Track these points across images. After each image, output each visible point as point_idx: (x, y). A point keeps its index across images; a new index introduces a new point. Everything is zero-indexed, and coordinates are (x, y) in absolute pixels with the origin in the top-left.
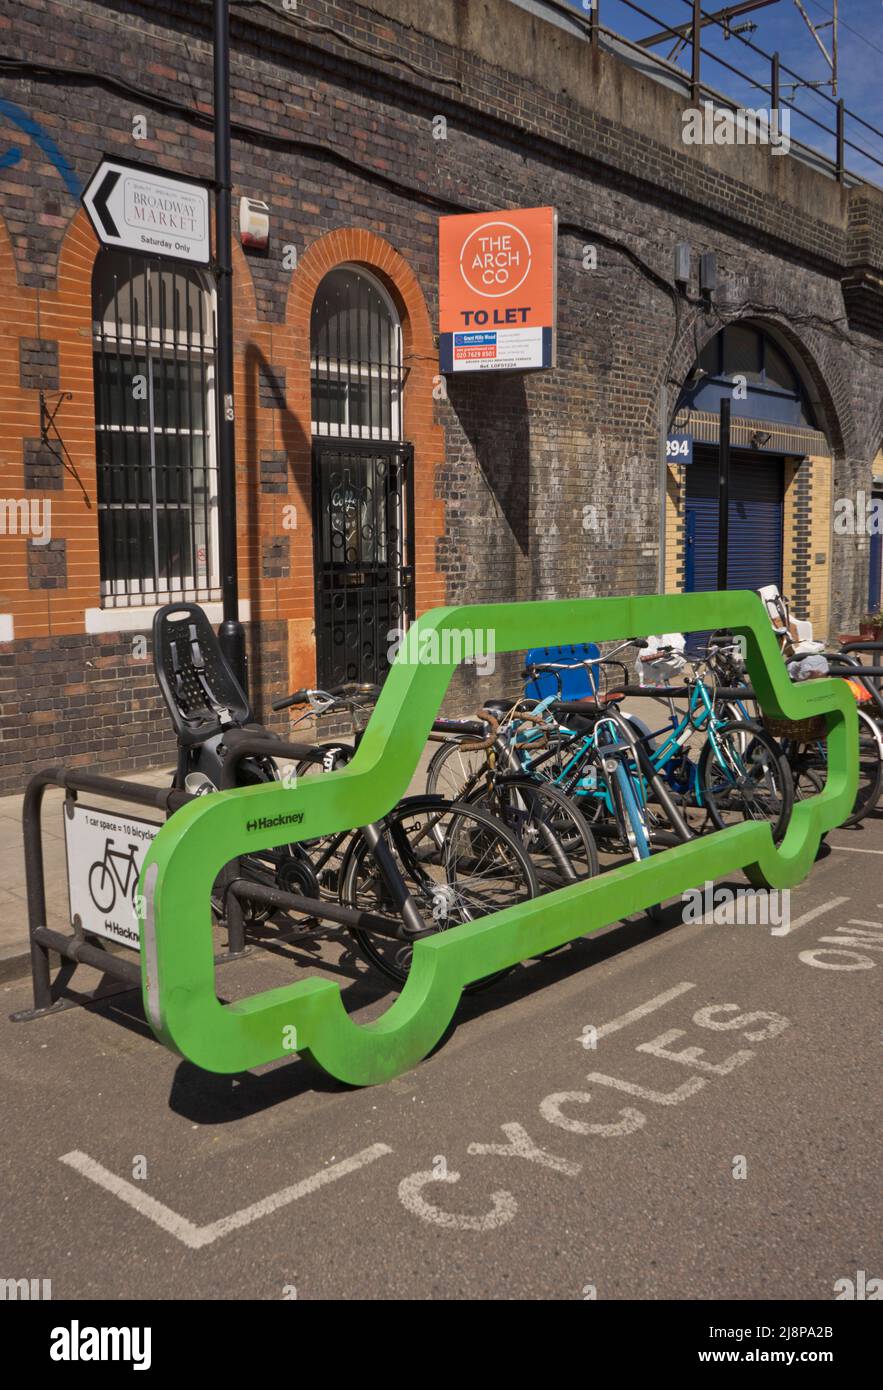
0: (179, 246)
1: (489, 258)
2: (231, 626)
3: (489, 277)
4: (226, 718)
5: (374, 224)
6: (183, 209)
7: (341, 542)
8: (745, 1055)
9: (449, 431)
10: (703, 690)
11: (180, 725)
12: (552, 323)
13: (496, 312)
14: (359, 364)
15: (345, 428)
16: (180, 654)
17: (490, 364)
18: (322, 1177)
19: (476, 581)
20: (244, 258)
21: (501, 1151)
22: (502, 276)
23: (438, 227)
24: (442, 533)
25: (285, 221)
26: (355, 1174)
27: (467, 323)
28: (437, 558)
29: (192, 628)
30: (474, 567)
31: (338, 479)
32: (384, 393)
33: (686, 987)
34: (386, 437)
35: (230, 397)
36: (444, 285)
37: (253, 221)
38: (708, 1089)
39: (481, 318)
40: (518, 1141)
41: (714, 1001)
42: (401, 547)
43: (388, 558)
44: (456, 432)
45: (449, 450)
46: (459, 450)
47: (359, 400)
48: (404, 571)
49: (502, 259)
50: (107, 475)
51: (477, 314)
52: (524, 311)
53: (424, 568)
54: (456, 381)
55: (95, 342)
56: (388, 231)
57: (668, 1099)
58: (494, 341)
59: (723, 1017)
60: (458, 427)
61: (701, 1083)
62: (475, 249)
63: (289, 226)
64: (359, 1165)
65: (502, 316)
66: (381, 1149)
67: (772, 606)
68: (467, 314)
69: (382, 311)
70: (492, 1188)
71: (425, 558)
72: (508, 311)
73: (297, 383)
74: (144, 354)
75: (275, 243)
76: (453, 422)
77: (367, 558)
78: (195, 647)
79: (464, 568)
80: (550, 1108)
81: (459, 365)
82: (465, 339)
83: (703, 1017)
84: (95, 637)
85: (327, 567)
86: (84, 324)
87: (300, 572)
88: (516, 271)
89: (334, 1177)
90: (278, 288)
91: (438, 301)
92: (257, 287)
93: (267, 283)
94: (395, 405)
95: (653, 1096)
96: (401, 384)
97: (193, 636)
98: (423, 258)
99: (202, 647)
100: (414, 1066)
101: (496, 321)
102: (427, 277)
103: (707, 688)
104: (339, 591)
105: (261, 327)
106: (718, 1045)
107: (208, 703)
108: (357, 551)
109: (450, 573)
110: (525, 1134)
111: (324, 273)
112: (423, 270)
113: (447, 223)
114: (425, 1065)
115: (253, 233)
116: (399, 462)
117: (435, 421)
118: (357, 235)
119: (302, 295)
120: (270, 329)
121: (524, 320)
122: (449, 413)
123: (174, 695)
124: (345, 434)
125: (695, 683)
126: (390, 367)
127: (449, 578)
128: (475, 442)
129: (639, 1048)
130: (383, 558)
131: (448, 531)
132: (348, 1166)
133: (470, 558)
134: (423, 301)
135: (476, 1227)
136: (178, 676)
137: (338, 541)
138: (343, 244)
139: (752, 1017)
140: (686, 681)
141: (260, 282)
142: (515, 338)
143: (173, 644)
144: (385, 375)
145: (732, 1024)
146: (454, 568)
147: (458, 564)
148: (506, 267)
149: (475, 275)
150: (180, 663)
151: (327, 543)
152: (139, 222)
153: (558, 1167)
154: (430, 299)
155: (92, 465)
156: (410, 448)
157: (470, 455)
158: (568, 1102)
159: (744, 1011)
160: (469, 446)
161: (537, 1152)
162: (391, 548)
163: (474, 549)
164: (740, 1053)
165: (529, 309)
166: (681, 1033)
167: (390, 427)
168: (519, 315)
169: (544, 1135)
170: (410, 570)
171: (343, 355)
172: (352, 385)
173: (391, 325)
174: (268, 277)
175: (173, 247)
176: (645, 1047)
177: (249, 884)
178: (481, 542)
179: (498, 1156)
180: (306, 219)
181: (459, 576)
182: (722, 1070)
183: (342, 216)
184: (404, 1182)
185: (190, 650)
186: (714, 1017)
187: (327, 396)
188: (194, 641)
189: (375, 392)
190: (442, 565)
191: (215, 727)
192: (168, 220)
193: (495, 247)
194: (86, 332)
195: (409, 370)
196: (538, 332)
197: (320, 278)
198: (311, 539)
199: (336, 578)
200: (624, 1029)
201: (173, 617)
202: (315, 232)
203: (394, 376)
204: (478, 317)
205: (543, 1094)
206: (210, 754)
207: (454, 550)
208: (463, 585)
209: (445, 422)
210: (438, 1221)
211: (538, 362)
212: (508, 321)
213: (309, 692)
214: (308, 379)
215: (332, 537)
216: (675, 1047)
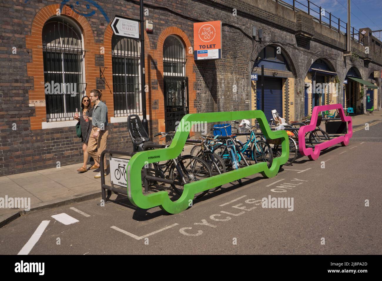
0: (132, 35)
1: (206, 33)
2: (145, 120)
3: (206, 37)
4: (144, 140)
5: (178, 25)
6: (133, 26)
7: (171, 101)
8: (254, 208)
9: (197, 74)
10: (253, 133)
11: (134, 141)
12: (221, 48)
13: (207, 45)
14: (175, 58)
15: (171, 74)
16: (133, 126)
17: (206, 58)
18: (164, 229)
19: (204, 110)
20: (147, 34)
21: (201, 224)
22: (209, 37)
23: (193, 26)
24: (196, 98)
25: (157, 25)
26: (171, 228)
27: (201, 48)
28: (194, 104)
29: (136, 120)
30: (203, 106)
31: (170, 86)
32: (181, 65)
33: (245, 196)
34: (181, 76)
35: (144, 68)
36: (195, 39)
37: (149, 26)
38: (246, 213)
39: (204, 47)
40: (205, 222)
41: (250, 198)
42: (186, 102)
43: (182, 104)
44: (198, 74)
45: (197, 78)
46: (199, 78)
47: (175, 67)
48: (186, 108)
49: (209, 33)
50: (115, 86)
51: (203, 46)
52: (214, 45)
53: (191, 107)
54: (198, 62)
55: (112, 55)
56: (181, 27)
57: (237, 215)
58: (207, 52)
59: (252, 201)
60: (199, 73)
61: (244, 212)
62: (202, 30)
63: (157, 26)
64: (172, 227)
65: (209, 46)
66: (176, 224)
67: (275, 114)
68: (201, 46)
69: (180, 46)
70: (198, 230)
71: (191, 104)
72: (210, 45)
73: (160, 63)
74: (124, 57)
75: (154, 31)
76: (198, 72)
77: (177, 105)
78: (137, 124)
79: (201, 107)
80: (212, 217)
81: (199, 58)
82: (200, 52)
83: (247, 201)
84: (113, 124)
85: (168, 107)
86: (110, 51)
87: (161, 108)
88: (212, 36)
89: (166, 229)
90: (155, 41)
91: (193, 43)
92: (150, 41)
93: (152, 40)
94: (183, 68)
95: (234, 215)
96: (185, 63)
97: (136, 122)
98: (190, 33)
99: (138, 124)
100: (184, 211)
101: (207, 48)
102: (191, 37)
103: (254, 133)
104: (170, 112)
105: (151, 50)
106: (249, 206)
107: (140, 137)
108: (175, 103)
109: (198, 108)
110: (206, 221)
111: (166, 37)
112: (190, 36)
113: (196, 24)
114: (187, 210)
115: (149, 28)
116: (185, 82)
117: (193, 71)
118: (174, 28)
119: (161, 42)
120: (153, 51)
121: (214, 47)
122: (197, 70)
123: (132, 135)
124: (172, 75)
125: (251, 132)
126: (182, 59)
127: (197, 109)
128: (203, 76)
129: (232, 207)
130: (181, 104)
131: (197, 98)
132: (170, 227)
133: (202, 104)
134: (190, 43)
135: (194, 235)
136: (133, 131)
137: (170, 101)
138: (170, 31)
139: (258, 201)
140: (250, 131)
141: (151, 40)
142: (212, 52)
143: (132, 124)
144: (181, 61)
145: (253, 202)
146: (199, 107)
147: (199, 106)
148: (210, 35)
149: (202, 37)
150: (134, 128)
151: (167, 101)
152: (123, 30)
153: (212, 226)
154: (191, 42)
155: (112, 83)
156: (187, 78)
157: (202, 79)
158: (216, 216)
159: (256, 200)
160: (202, 77)
161: (208, 224)
162: (183, 102)
163: (203, 102)
164: (254, 207)
165: (215, 45)
166: (242, 204)
167: (182, 73)
168: (213, 46)
169: (209, 221)
170: (188, 107)
171: (171, 56)
172: (173, 63)
173: (182, 49)
174: (153, 39)
175: (131, 35)
176: (234, 207)
177: (149, 176)
178: (205, 100)
179: (200, 225)
180: (162, 25)
181: (200, 109)
182: (249, 210)
183: (170, 24)
184: (181, 229)
185: (136, 125)
186: (249, 201)
187: (167, 66)
188: (137, 123)
189: (179, 65)
190: (195, 106)
191: (141, 142)
192: (130, 29)
193: (207, 30)
194: (110, 53)
195: (187, 59)
196: (217, 50)
197: (165, 38)
198: (164, 100)
199: (170, 109)
200: (229, 204)
201: (132, 118)
202: (164, 28)
203: (183, 61)
204: (203, 47)
205: (210, 215)
206: (140, 148)
207: (199, 102)
208: (201, 111)
209: (196, 72)
210: (187, 235)
211: (217, 57)
212: (210, 48)
213: (162, 133)
214: (162, 63)
215: (169, 100)
216: (240, 206)
